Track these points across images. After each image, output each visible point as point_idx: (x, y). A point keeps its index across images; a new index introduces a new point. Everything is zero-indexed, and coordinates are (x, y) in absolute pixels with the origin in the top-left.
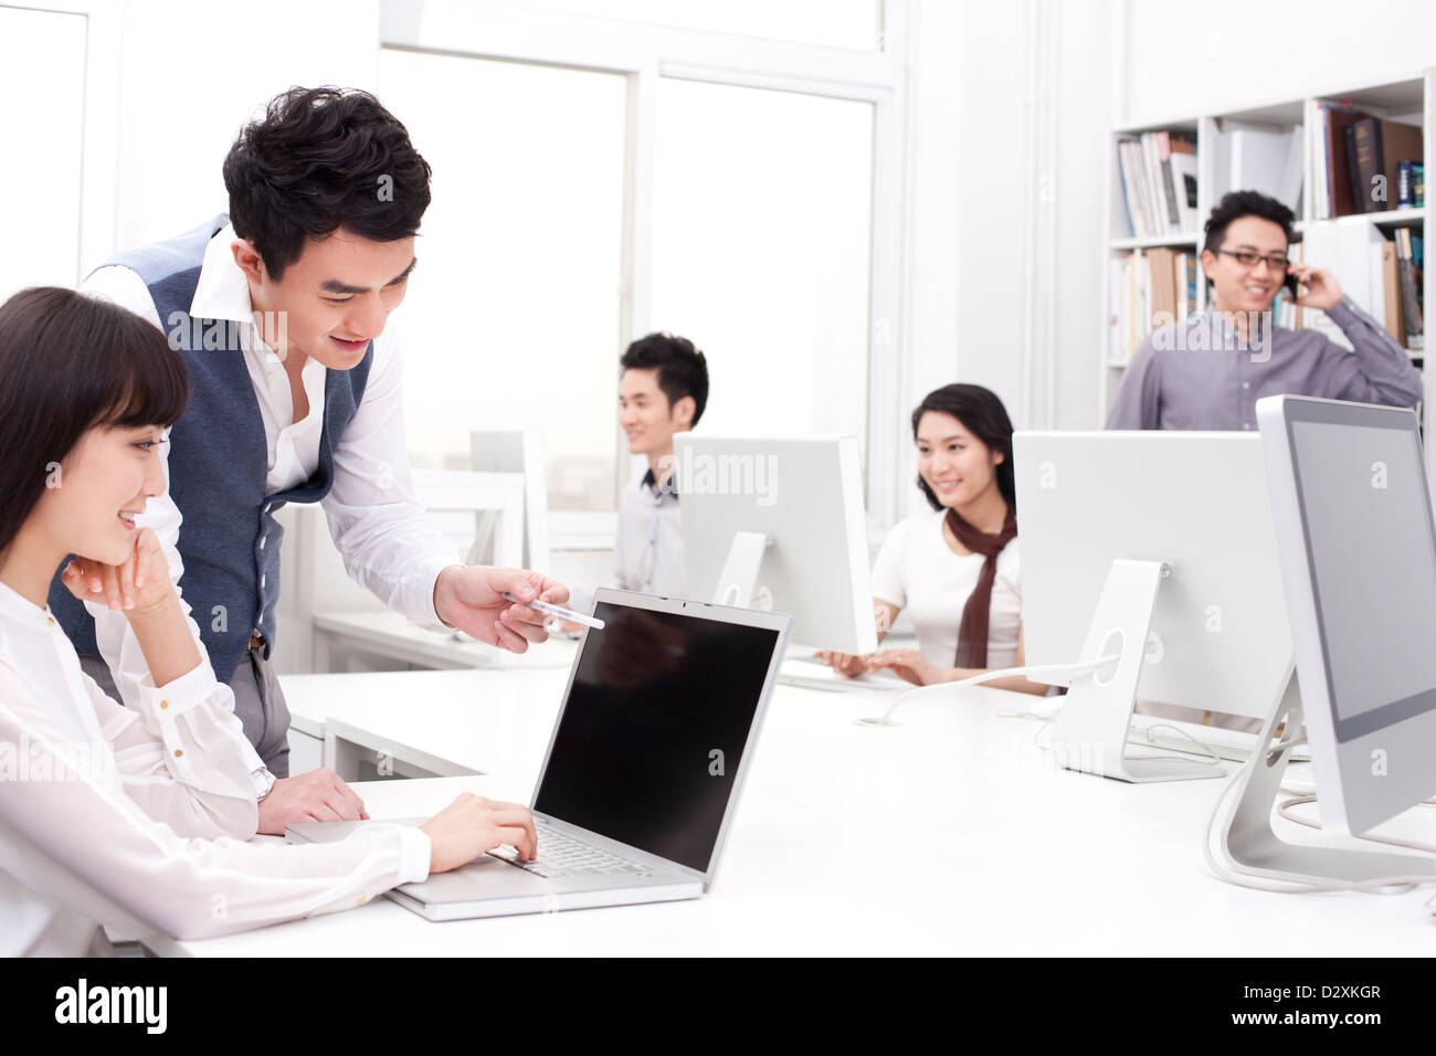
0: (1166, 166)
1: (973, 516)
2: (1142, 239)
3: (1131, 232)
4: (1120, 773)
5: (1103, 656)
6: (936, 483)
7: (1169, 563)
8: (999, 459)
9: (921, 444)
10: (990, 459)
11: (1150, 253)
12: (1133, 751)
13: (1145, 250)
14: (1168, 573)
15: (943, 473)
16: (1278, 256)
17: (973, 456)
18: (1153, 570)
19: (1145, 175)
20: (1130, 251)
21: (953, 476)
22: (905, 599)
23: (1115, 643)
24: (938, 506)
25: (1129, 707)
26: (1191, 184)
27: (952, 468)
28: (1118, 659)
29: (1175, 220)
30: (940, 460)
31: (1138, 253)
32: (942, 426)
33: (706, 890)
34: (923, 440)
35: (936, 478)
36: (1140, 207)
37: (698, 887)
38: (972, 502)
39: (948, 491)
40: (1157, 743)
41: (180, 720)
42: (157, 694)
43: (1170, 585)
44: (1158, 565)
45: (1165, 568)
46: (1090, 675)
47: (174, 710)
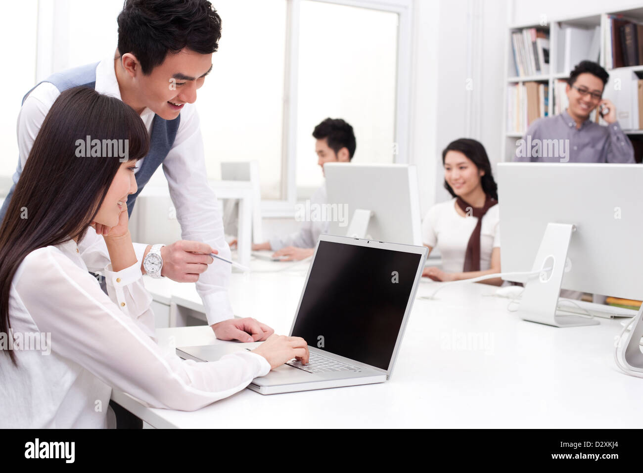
0: (534, 44)
1: (469, 200)
2: (522, 78)
3: (517, 74)
4: (553, 322)
5: (544, 268)
6: (454, 184)
7: (576, 225)
8: (482, 174)
9: (446, 166)
10: (478, 173)
11: (527, 84)
12: (558, 313)
13: (524, 83)
14: (575, 229)
15: (456, 180)
16: (597, 93)
17: (470, 172)
18: (568, 229)
19: (524, 48)
20: (516, 83)
21: (461, 181)
22: (436, 240)
23: (550, 262)
24: (454, 195)
25: (557, 292)
26: (546, 53)
27: (461, 177)
28: (552, 269)
29: (538, 69)
30: (455, 173)
31: (520, 85)
32: (456, 157)
33: (388, 378)
34: (448, 164)
35: (453, 182)
36: (522, 62)
37: (384, 377)
38: (468, 194)
39: (458, 188)
40: (561, 309)
41: (125, 288)
42: (116, 275)
43: (576, 236)
44: (571, 226)
45: (574, 227)
46: (538, 277)
47: (123, 283)
